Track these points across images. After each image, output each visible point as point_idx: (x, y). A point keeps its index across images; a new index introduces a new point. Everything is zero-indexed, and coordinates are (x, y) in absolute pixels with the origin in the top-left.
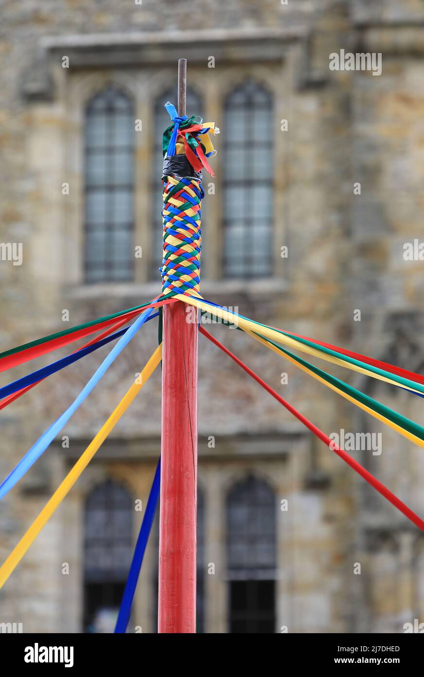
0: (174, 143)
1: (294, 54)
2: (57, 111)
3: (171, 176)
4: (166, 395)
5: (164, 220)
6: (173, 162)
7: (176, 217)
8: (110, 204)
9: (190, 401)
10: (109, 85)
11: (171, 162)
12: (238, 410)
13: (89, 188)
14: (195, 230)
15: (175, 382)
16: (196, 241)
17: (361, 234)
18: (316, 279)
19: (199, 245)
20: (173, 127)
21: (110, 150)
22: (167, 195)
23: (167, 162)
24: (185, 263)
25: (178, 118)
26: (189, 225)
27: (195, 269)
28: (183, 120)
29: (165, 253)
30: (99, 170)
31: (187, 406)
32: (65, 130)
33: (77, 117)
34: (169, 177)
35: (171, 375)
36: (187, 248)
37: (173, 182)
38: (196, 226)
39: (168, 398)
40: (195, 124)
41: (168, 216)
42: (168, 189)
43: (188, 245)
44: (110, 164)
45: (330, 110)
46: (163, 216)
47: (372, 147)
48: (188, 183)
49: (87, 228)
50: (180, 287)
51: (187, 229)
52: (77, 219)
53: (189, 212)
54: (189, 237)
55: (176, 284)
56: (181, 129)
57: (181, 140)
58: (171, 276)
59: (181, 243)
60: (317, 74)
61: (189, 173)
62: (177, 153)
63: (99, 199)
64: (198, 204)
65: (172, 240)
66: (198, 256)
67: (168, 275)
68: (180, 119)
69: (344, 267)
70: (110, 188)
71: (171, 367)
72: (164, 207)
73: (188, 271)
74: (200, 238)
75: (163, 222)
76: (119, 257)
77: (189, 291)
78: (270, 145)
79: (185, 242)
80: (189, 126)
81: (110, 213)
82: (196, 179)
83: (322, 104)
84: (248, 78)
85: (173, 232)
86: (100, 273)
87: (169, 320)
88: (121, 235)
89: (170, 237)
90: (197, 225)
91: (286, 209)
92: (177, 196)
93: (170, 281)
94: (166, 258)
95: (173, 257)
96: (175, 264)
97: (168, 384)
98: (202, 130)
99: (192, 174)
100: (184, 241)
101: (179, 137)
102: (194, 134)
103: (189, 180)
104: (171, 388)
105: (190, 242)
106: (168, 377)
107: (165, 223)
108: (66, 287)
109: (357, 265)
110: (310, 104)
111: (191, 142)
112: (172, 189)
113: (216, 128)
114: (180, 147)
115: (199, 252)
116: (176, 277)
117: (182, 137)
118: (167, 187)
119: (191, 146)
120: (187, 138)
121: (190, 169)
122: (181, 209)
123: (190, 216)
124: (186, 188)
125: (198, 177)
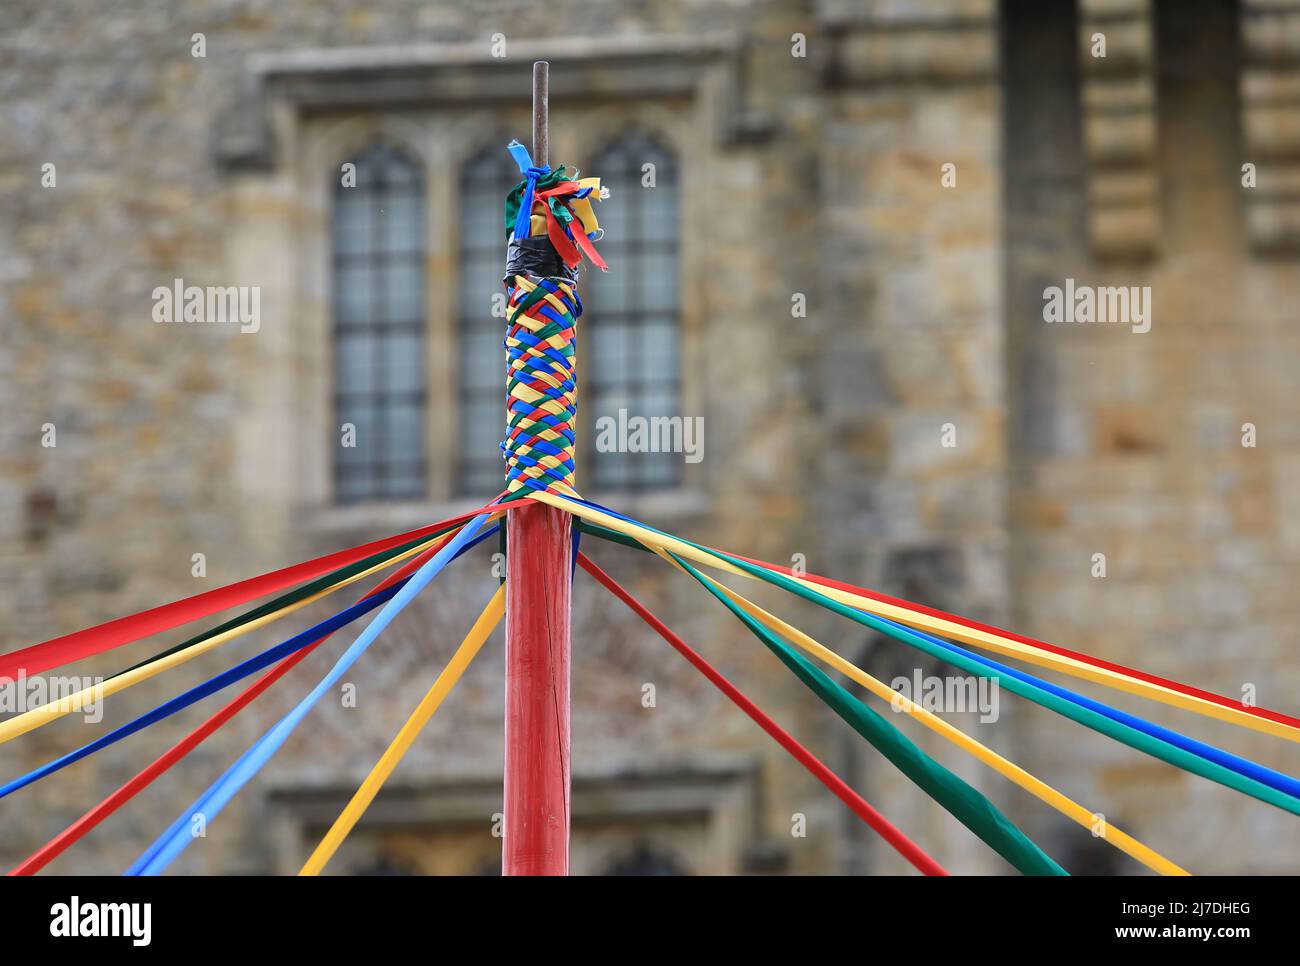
0: (527, 215)
1: (714, 82)
2: (281, 189)
3: (523, 275)
4: (513, 675)
5: (508, 355)
6: (525, 249)
7: (531, 351)
8: (381, 358)
9: (558, 687)
10: (377, 140)
11: (522, 249)
12: (619, 731)
13: (341, 330)
14: (567, 374)
15: (530, 652)
16: (567, 394)
17: (841, 408)
18: (760, 490)
19: (573, 403)
20: (525, 186)
21: (380, 260)
22: (515, 310)
23: (515, 249)
24: (548, 435)
25: (533, 170)
26: (555, 365)
27: (566, 445)
28: (542, 173)
29: (510, 416)
30: (361, 296)
31: (552, 696)
32: (296, 223)
33: (318, 199)
34: (518, 277)
35: (523, 640)
36: (553, 407)
37: (525, 285)
38: (568, 366)
39: (517, 680)
40: (563, 180)
41: (516, 347)
42: (515, 298)
43: (554, 401)
44: (380, 284)
45: (782, 184)
46: (507, 347)
47: (859, 250)
48: (553, 288)
49: (340, 404)
50: (539, 478)
51: (552, 371)
52: (320, 386)
53: (556, 342)
54: (556, 387)
55: (532, 472)
56: (540, 190)
57: (541, 209)
58: (523, 458)
59: (540, 398)
60: (756, 118)
61: (555, 270)
62: (533, 234)
63: (361, 349)
64: (572, 326)
65: (523, 393)
66: (572, 421)
67: (516, 456)
68: (538, 171)
69: (809, 467)
70: (381, 329)
71: (522, 624)
72: (508, 331)
73: (553, 449)
74: (575, 388)
75: (507, 359)
76: (400, 453)
77: (556, 485)
78: (673, 247)
79: (548, 396)
80: (555, 184)
81: (381, 373)
82: (568, 280)
83: (767, 173)
84: (631, 127)
85: (526, 377)
86: (363, 484)
87: (518, 538)
88: (401, 415)
89: (521, 386)
90: (570, 366)
91: (703, 363)
92: (534, 311)
93: (521, 467)
94: (513, 425)
95: (525, 423)
96: (530, 436)
97: (517, 655)
98: (578, 192)
99: (561, 272)
100: (545, 393)
101: (537, 203)
102: (564, 200)
103: (556, 283)
104: (523, 662)
105: (556, 395)
106: (517, 641)
107: (511, 362)
108: (302, 511)
109: (834, 465)
110: (744, 174)
111: (560, 212)
112: (524, 299)
113: (603, 187)
114: (538, 223)
115: (573, 414)
116: (532, 460)
117: (542, 204)
118: (513, 295)
119: (560, 221)
120: (552, 206)
121: (555, 262)
122: (539, 337)
123: (557, 348)
124: (549, 297)
125: (571, 277)
